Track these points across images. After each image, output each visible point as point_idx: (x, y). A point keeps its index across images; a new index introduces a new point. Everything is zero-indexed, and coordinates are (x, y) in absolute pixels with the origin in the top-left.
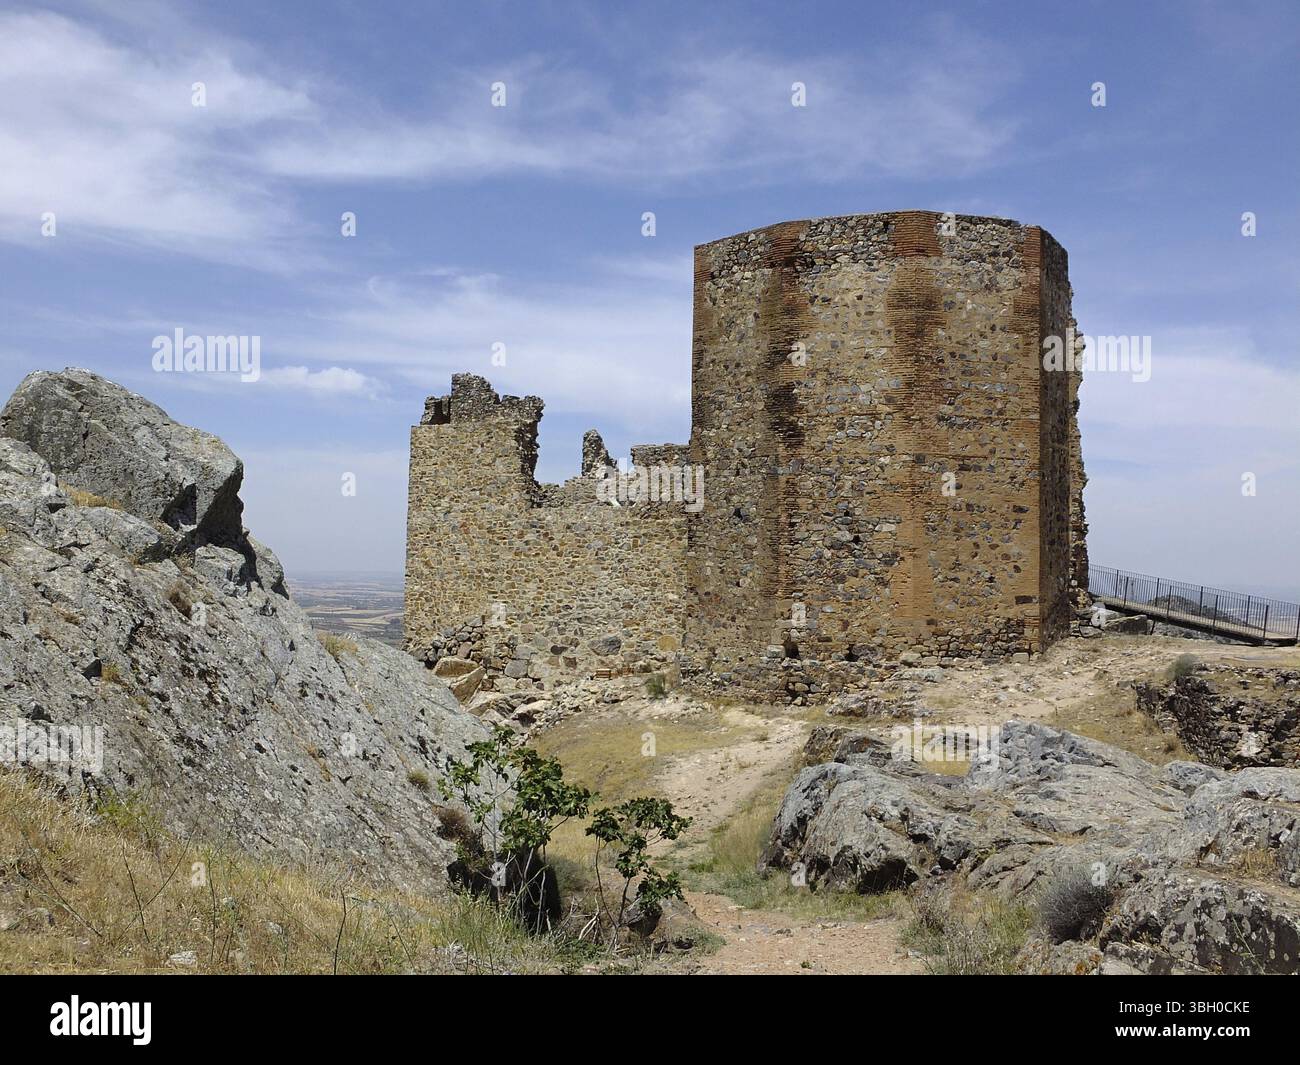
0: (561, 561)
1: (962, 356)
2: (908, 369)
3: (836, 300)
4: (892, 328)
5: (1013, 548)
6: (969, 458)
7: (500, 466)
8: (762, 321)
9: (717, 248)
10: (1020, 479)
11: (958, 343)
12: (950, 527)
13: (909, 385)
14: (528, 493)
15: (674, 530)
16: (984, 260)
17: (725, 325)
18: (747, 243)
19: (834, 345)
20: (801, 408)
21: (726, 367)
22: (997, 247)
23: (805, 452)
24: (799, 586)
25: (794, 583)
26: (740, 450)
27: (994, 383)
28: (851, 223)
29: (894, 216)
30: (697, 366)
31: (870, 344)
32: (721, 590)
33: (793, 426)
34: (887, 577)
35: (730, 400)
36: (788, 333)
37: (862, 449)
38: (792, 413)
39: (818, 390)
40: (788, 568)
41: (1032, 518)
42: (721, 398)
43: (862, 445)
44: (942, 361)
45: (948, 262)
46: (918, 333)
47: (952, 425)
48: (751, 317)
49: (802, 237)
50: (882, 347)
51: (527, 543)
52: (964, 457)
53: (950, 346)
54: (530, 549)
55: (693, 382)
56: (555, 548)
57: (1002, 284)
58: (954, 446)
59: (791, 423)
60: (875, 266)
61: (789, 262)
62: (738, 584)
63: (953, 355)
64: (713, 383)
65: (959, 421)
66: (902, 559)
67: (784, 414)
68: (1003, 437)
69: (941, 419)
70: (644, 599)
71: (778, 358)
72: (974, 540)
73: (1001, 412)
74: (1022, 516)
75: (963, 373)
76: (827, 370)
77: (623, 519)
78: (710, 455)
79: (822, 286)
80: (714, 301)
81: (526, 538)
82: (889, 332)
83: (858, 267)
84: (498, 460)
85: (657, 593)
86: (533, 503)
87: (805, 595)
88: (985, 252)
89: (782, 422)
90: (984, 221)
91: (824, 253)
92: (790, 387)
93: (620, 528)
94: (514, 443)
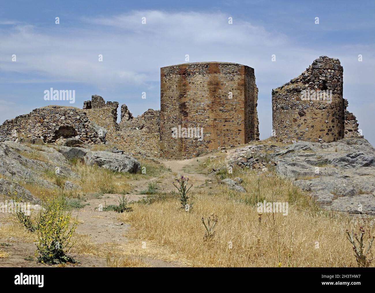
0: (127, 144)
1: (225, 96)
2: (212, 99)
3: (195, 83)
4: (209, 90)
5: (238, 139)
6: (227, 119)
7: (107, 120)
8: (178, 87)
9: (166, 69)
10: (239, 123)
11: (224, 93)
12: (223, 134)
13: (213, 103)
14: (116, 127)
15: (156, 136)
16: (230, 74)
17: (169, 87)
18: (174, 69)
19: (195, 93)
20: (187, 108)
21: (169, 98)
22: (234, 70)
23: (188, 118)
24: (188, 149)
25: (186, 148)
26: (173, 117)
27: (233, 102)
28: (199, 65)
29: (209, 64)
30: (162, 97)
31: (204, 93)
32: (169, 150)
33: (185, 112)
34: (208, 146)
35: (170, 106)
36: (184, 90)
37: (202, 117)
38: (185, 109)
39: (191, 104)
40: (185, 144)
41: (243, 132)
42: (168, 105)
43: (202, 116)
44: (221, 97)
45: (222, 74)
46: (215, 91)
47: (223, 112)
48: (175, 86)
49: (187, 68)
50: (207, 94)
51: (117, 140)
52: (226, 119)
53: (223, 94)
54: (118, 141)
55: (161, 101)
56: (125, 141)
57: (235, 79)
58: (224, 116)
59: (185, 111)
60: (205, 75)
61: (184, 74)
62: (173, 149)
63: (223, 96)
64: (166, 101)
65: (225, 111)
66: (211, 142)
67: (183, 109)
68: (235, 114)
69: (220, 110)
70: (149, 153)
71: (182, 96)
72: (229, 137)
73: (235, 108)
74: (240, 132)
75: (226, 100)
76: (193, 99)
77: (142, 134)
78: (165, 118)
79: (192, 80)
80: (166, 82)
81: (117, 139)
82: (208, 91)
83: (200, 76)
84: (107, 118)
85: (152, 152)
86: (117, 129)
87: (189, 151)
88: (231, 72)
89: (183, 111)
90: (230, 64)
91: (192, 72)
92: (185, 103)
93: (142, 136)
94: (111, 114)
